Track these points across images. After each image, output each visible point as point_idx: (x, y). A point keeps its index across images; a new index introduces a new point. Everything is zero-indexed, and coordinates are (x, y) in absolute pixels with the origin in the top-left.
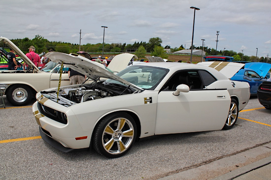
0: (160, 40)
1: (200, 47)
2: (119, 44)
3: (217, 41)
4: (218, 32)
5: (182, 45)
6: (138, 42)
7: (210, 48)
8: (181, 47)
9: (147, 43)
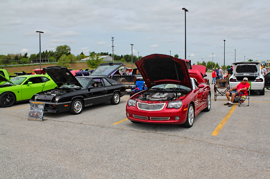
0: (68, 48)
1: (100, 53)
2: (18, 55)
3: (113, 47)
4: (113, 38)
5: (82, 53)
6: (44, 52)
7: (111, 54)
8: (81, 54)
9: (54, 51)
